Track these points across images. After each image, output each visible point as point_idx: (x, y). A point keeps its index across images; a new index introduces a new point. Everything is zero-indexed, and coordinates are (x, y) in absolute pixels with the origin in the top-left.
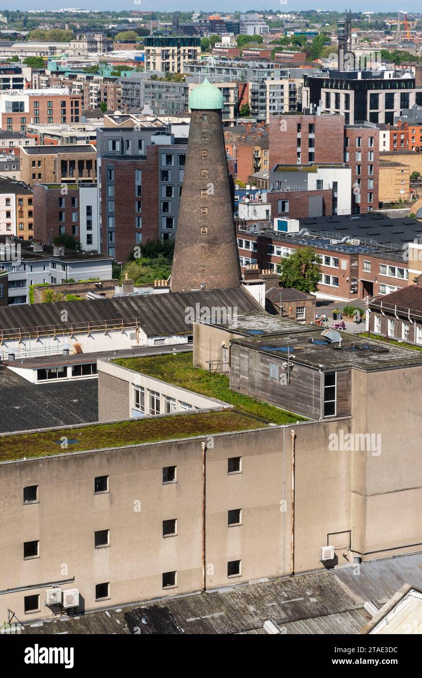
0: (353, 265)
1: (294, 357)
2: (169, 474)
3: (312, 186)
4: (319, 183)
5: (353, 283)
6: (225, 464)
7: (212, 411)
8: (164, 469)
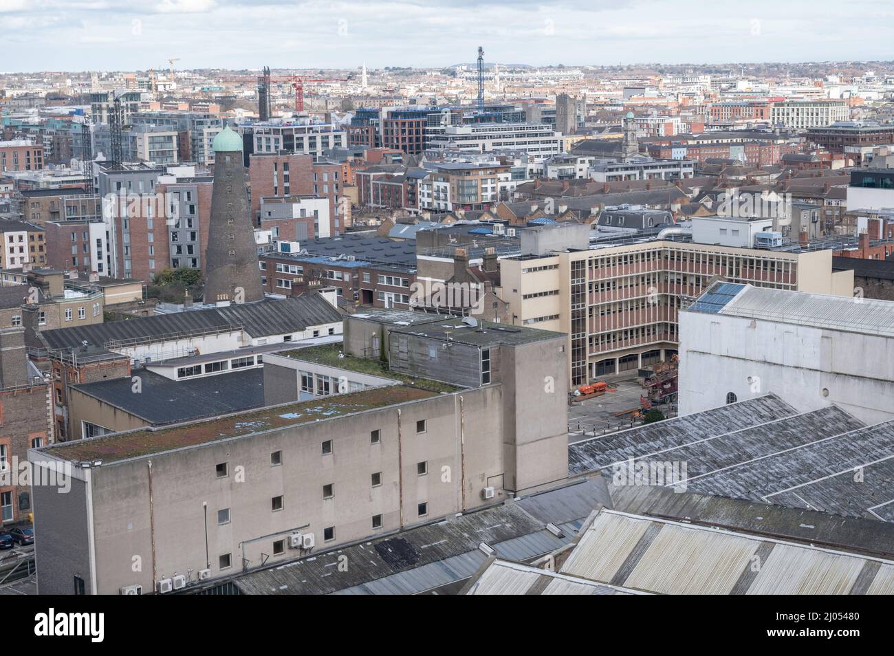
0: (355, 277)
1: (451, 339)
2: (375, 436)
3: (296, 214)
4: (303, 211)
5: (355, 292)
6: (415, 426)
7: (389, 387)
8: (372, 433)
